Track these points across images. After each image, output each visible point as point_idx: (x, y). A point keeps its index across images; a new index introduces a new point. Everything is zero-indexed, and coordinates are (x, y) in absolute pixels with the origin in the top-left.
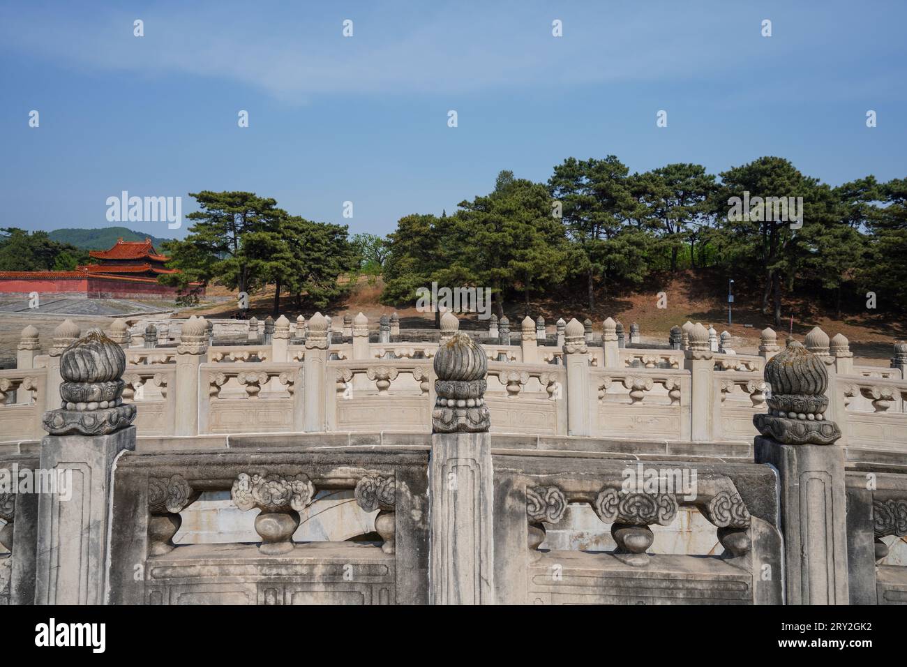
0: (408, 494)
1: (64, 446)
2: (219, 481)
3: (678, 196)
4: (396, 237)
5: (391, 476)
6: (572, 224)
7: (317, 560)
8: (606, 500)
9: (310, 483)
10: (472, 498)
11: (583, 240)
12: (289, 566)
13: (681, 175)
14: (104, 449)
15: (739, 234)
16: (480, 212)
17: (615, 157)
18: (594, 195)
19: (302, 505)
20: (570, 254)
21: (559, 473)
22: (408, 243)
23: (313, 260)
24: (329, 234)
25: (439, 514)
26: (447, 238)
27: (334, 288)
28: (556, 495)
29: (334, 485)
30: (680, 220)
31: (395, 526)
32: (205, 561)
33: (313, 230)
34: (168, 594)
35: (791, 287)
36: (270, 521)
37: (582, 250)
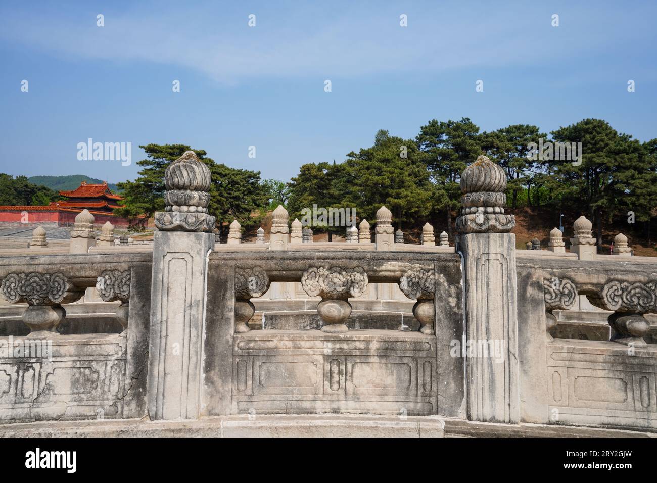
0: (446, 284)
1: (172, 238)
2: (291, 272)
3: (517, 150)
4: (299, 180)
5: (431, 269)
6: (435, 171)
7: (373, 337)
8: (611, 291)
9: (366, 274)
10: (501, 286)
11: (443, 183)
12: (349, 342)
13: (520, 133)
14: (203, 242)
15: (567, 180)
16: (364, 161)
17: (468, 119)
18: (452, 149)
19: (359, 292)
20: (434, 194)
21: (569, 268)
22: (308, 185)
23: (233, 197)
24: (246, 178)
25: (475, 299)
26: (336, 181)
27: (249, 220)
28: (568, 286)
29: (385, 277)
30: (519, 168)
31: (435, 311)
32: (281, 336)
33: (233, 175)
34: (251, 363)
35: (610, 220)
36: (334, 306)
37: (443, 191)
